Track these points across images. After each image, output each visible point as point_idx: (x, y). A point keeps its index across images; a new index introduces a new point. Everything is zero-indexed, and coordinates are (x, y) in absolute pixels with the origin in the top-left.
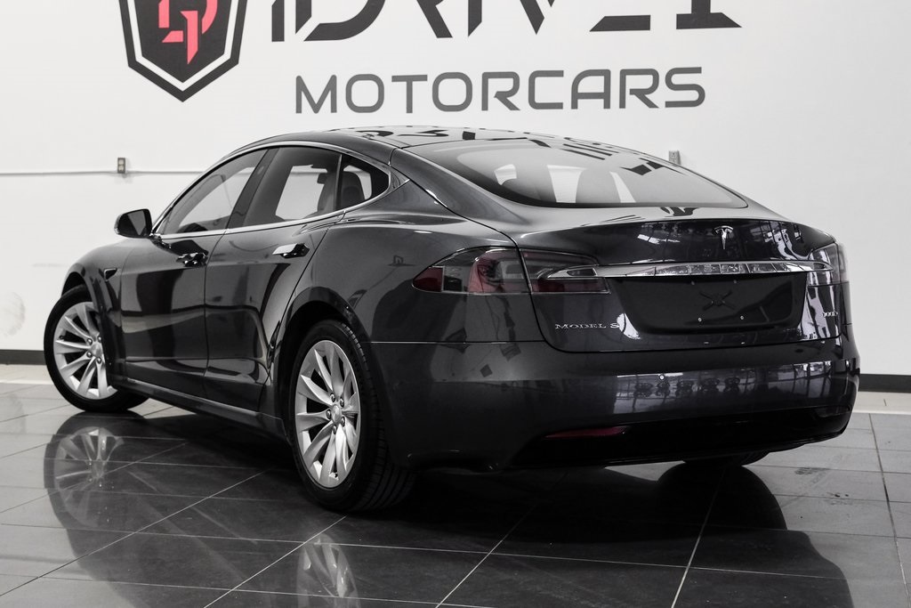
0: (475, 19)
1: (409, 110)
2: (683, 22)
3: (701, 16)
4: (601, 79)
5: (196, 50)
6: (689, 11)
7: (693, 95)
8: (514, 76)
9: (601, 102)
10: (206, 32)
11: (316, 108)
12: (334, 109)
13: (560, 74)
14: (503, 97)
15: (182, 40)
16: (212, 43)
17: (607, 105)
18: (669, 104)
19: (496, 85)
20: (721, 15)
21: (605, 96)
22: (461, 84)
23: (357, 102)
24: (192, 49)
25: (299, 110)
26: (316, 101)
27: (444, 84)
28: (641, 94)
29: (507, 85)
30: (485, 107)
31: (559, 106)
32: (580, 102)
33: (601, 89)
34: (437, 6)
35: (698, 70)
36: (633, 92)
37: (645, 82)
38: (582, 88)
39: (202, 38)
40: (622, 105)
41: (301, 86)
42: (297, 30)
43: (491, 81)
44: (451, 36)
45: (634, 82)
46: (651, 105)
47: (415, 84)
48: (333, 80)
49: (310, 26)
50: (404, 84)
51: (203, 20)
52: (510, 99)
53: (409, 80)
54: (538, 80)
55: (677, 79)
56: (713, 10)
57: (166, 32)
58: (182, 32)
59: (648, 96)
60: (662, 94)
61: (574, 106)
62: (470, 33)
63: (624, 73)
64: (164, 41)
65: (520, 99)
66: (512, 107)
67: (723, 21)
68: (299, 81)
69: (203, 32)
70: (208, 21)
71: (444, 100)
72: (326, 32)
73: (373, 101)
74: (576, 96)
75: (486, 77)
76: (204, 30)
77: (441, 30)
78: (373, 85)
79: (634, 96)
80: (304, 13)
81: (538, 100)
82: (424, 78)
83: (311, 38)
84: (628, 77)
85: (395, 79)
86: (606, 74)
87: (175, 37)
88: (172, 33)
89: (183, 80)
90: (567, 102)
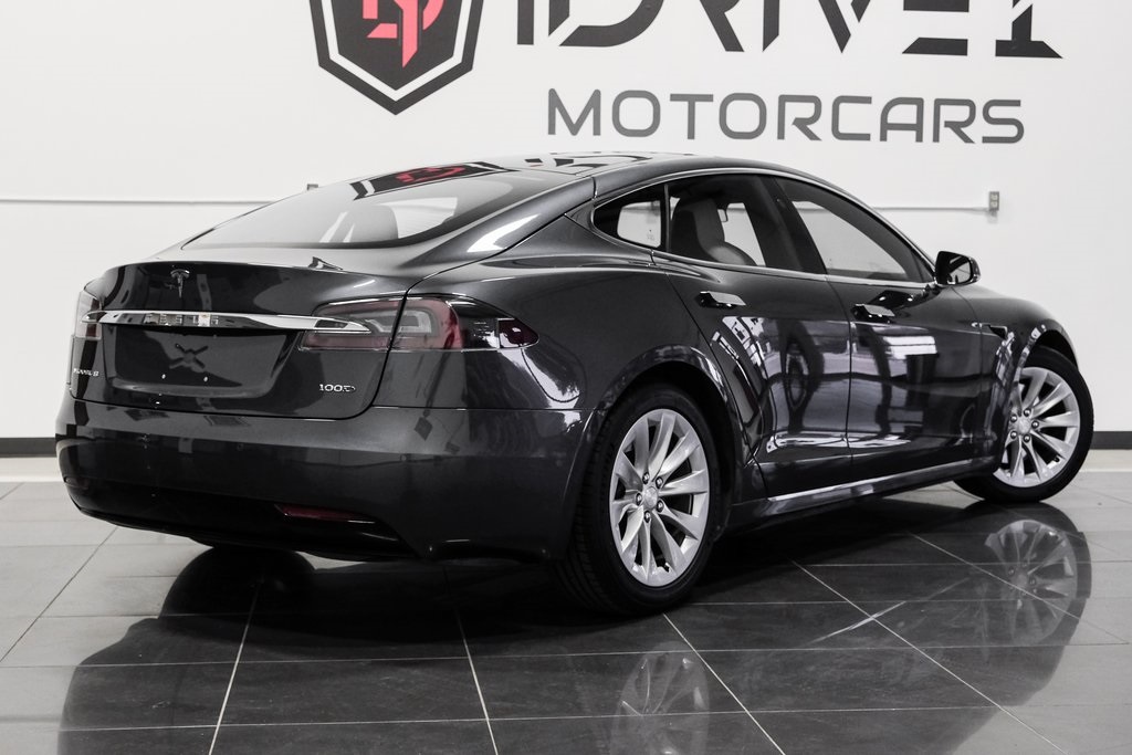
0: (771, 32)
1: (691, 135)
2: (1003, 49)
3: (1021, 43)
4: (914, 108)
5: (415, 49)
6: (1008, 37)
7: (1011, 131)
8: (816, 101)
9: (913, 133)
10: (428, 28)
11: (574, 129)
12: (597, 131)
13: (867, 100)
14: (802, 124)
15: (395, 36)
16: (436, 42)
17: (919, 138)
18: (986, 140)
19: (795, 111)
20: (1042, 44)
21: (917, 127)
22: (753, 107)
23: (626, 123)
24: (409, 49)
25: (552, 130)
26: (574, 120)
27: (733, 107)
28: (956, 127)
29: (807, 110)
30: (781, 135)
31: (866, 137)
32: (890, 133)
33: (913, 121)
34: (728, 14)
35: (1017, 103)
36: (948, 124)
37: (961, 113)
38: (893, 118)
39: (423, 35)
40: (936, 138)
41: (554, 101)
42: (551, 31)
43: (789, 106)
44: (742, 50)
45: (948, 113)
46: (967, 140)
47: (698, 105)
48: (596, 96)
49: (567, 28)
50: (685, 105)
51: (425, 12)
52: (811, 127)
53: (691, 100)
54: (843, 107)
55: (995, 112)
56: (1034, 38)
57: (372, 24)
58: (395, 25)
59: (963, 129)
60: (979, 128)
61: (883, 138)
62: (764, 48)
63: (939, 103)
64: (370, 36)
65: (822, 127)
66: (812, 136)
67: (1043, 51)
68: (553, 93)
69: (425, 27)
70: (431, 15)
71: (733, 125)
72: (587, 37)
73: (647, 123)
74: (886, 127)
75: (783, 99)
76: (426, 25)
77: (731, 42)
78: (647, 104)
79: (949, 130)
80: (559, 12)
81: (842, 129)
82: (709, 98)
83: (569, 42)
84: (943, 108)
85: (674, 98)
86: (919, 102)
87: (385, 31)
88: (381, 26)
89: (396, 87)
90: (876, 133)
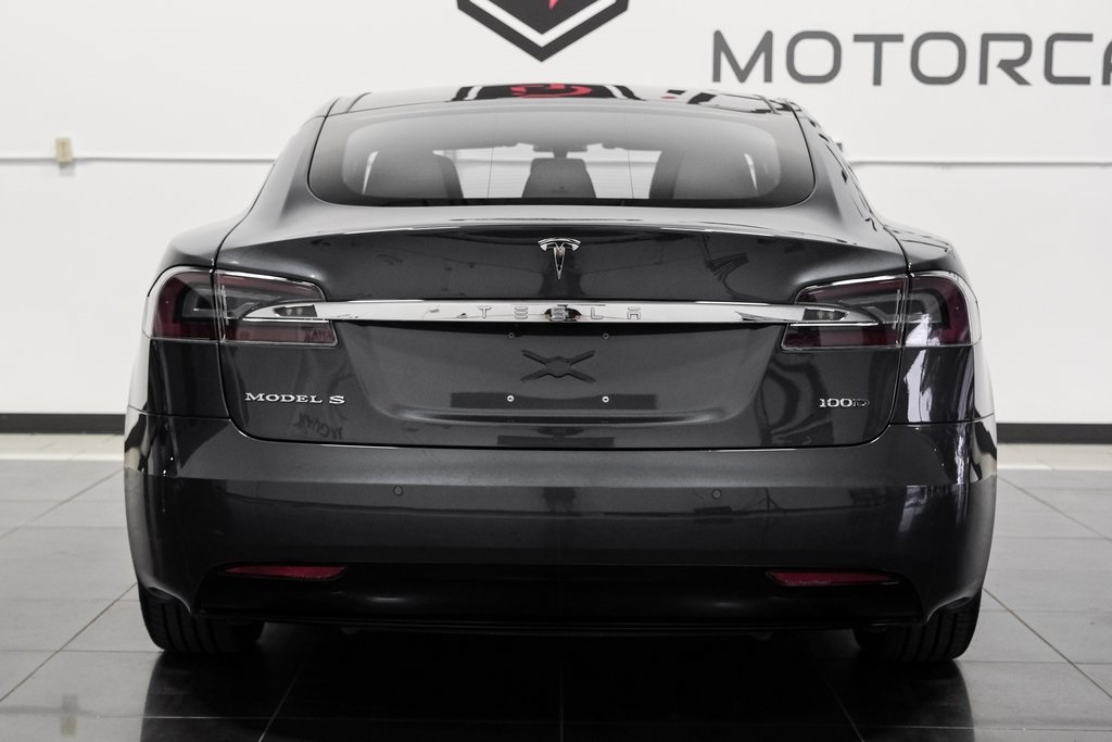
1: (877, 81)
8: (1026, 40)
11: (742, 75)
12: (768, 77)
13: (1088, 38)
14: (1008, 66)
19: (999, 51)
22: (951, 47)
23: (802, 67)
25: (717, 77)
26: (742, 64)
27: (927, 48)
29: (1014, 50)
30: (983, 79)
31: (1085, 81)
41: (720, 44)
43: (993, 46)
47: (887, 47)
48: (768, 37)
50: (870, 46)
52: (1020, 70)
53: (878, 40)
54: (1058, 46)
61: (1106, 81)
65: (1033, 70)
66: (1021, 81)
68: (718, 37)
71: (926, 70)
73: (825, 67)
74: (1108, 69)
75: (987, 39)
78: (826, 47)
81: (1057, 71)
82: (898, 38)
85: (858, 38)
89: (542, 30)
90: (1097, 76)
